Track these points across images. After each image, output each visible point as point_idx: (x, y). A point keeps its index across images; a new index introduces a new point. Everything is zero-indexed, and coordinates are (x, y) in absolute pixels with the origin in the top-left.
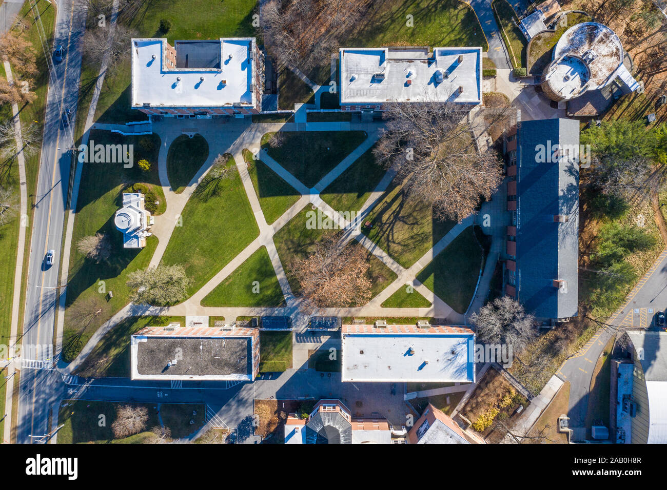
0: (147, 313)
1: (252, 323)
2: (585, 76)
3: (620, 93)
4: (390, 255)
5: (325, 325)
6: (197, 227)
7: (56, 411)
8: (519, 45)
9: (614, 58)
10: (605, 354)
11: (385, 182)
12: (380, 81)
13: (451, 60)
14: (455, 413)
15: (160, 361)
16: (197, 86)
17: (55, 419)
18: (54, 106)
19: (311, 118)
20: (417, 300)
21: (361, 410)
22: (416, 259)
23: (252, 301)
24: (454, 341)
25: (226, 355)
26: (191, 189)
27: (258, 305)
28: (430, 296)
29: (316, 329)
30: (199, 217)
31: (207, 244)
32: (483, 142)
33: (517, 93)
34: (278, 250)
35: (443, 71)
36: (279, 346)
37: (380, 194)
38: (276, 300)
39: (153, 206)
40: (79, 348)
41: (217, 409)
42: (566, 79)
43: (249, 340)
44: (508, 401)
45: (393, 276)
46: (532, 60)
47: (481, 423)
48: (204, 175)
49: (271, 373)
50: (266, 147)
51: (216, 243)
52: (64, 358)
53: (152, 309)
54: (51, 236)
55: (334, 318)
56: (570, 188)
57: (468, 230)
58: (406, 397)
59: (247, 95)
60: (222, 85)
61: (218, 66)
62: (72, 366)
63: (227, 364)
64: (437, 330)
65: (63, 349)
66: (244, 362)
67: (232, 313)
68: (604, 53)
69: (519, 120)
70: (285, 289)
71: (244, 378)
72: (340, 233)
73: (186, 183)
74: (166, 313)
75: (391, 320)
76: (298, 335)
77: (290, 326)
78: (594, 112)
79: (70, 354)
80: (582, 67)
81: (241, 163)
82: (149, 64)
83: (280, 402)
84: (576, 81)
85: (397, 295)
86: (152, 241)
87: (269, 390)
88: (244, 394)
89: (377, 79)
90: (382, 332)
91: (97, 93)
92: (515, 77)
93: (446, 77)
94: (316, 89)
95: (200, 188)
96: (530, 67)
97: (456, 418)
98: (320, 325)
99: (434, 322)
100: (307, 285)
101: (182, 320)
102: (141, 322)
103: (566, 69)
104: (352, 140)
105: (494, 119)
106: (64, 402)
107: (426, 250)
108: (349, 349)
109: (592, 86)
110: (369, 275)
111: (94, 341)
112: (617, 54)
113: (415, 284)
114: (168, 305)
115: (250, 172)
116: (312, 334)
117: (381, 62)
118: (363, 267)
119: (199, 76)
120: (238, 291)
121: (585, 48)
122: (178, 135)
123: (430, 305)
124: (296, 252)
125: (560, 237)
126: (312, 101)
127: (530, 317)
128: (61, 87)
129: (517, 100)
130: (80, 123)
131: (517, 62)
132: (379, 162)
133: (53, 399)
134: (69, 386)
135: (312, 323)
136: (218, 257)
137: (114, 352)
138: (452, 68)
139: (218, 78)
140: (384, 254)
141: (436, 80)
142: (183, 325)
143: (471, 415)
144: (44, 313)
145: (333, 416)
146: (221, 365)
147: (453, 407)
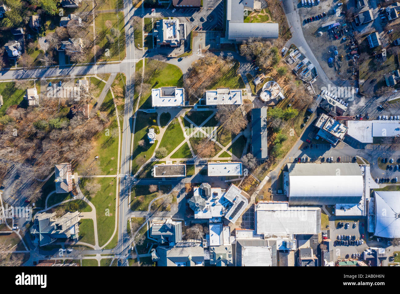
0: (155, 161)
1: (184, 162)
2: (270, 95)
3: (280, 100)
4: (220, 143)
5: (204, 163)
6: (168, 137)
7: (130, 188)
8: (254, 86)
9: (278, 90)
10: (281, 170)
11: (218, 124)
12: (216, 99)
13: (234, 93)
14: (239, 186)
15: (161, 172)
16: (169, 101)
17: (130, 190)
18: (127, 104)
19: (198, 107)
20: (228, 156)
21: (214, 185)
22: (227, 144)
23: (184, 156)
24: (237, 165)
25: (178, 170)
26: (167, 127)
27: (185, 157)
28: (231, 154)
29: (201, 164)
30: (169, 135)
31: (171, 142)
32: (244, 113)
33: (253, 99)
34: (190, 142)
35: (232, 96)
36: (191, 168)
37: (218, 127)
38: (190, 156)
39: (156, 132)
40: (137, 170)
41: (175, 186)
42: (266, 96)
43: (184, 166)
44: (253, 183)
45: (221, 149)
46: (257, 91)
47: (246, 189)
48: (170, 123)
49: (189, 176)
50: (186, 115)
51: (174, 141)
52: (133, 174)
53: (157, 159)
54: (128, 141)
55: (206, 161)
56: (264, 125)
57: (241, 136)
58: (225, 181)
59: (182, 103)
60: (175, 101)
61: (174, 96)
62: (135, 176)
63: (179, 172)
64: (233, 163)
65: (132, 171)
66: (183, 171)
67: (178, 160)
68: (276, 89)
69: (254, 107)
70: (192, 153)
71: (183, 176)
72: (207, 138)
73: (165, 125)
74: (161, 160)
75: (221, 161)
76: (196, 165)
77: (194, 163)
78: (274, 104)
79: (134, 172)
80: (269, 93)
81: (180, 120)
82: (156, 95)
83: (192, 184)
84: (268, 96)
85: (222, 154)
86: (156, 141)
87: (188, 180)
88: (182, 181)
89: (215, 98)
90: (218, 163)
91: (139, 101)
92: (253, 95)
93: (233, 98)
94: (199, 99)
95: (169, 127)
96: (256, 92)
97: (239, 187)
98: (202, 163)
99: (232, 161)
100: (199, 151)
101: (165, 162)
102: (154, 163)
103: (265, 93)
104: (210, 113)
105: (246, 107)
106: (133, 186)
107: (230, 142)
108: (210, 167)
109: (272, 98)
110: (215, 148)
111: (141, 169)
112: (279, 89)
113: (227, 151)
114: (161, 158)
115: (182, 122)
116: (200, 165)
117: (216, 94)
118: (213, 146)
119: (170, 98)
120: (180, 154)
121: (270, 88)
122: (162, 112)
123: (231, 156)
124: (195, 143)
125: (262, 138)
126: (198, 103)
127: (255, 158)
128: (128, 99)
129: (253, 102)
130: (134, 109)
131: (253, 91)
132: (217, 120)
133: (129, 185)
134: (134, 181)
135: (200, 162)
136: (174, 144)
137: (146, 171)
138: (234, 95)
139: (175, 99)
140: (219, 143)
141: (230, 98)
142: (165, 163)
143: (243, 186)
144: (126, 161)
145: (206, 185)
146: (177, 173)
147: (238, 184)
